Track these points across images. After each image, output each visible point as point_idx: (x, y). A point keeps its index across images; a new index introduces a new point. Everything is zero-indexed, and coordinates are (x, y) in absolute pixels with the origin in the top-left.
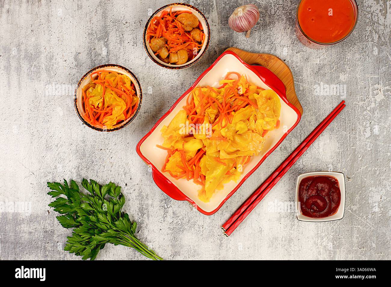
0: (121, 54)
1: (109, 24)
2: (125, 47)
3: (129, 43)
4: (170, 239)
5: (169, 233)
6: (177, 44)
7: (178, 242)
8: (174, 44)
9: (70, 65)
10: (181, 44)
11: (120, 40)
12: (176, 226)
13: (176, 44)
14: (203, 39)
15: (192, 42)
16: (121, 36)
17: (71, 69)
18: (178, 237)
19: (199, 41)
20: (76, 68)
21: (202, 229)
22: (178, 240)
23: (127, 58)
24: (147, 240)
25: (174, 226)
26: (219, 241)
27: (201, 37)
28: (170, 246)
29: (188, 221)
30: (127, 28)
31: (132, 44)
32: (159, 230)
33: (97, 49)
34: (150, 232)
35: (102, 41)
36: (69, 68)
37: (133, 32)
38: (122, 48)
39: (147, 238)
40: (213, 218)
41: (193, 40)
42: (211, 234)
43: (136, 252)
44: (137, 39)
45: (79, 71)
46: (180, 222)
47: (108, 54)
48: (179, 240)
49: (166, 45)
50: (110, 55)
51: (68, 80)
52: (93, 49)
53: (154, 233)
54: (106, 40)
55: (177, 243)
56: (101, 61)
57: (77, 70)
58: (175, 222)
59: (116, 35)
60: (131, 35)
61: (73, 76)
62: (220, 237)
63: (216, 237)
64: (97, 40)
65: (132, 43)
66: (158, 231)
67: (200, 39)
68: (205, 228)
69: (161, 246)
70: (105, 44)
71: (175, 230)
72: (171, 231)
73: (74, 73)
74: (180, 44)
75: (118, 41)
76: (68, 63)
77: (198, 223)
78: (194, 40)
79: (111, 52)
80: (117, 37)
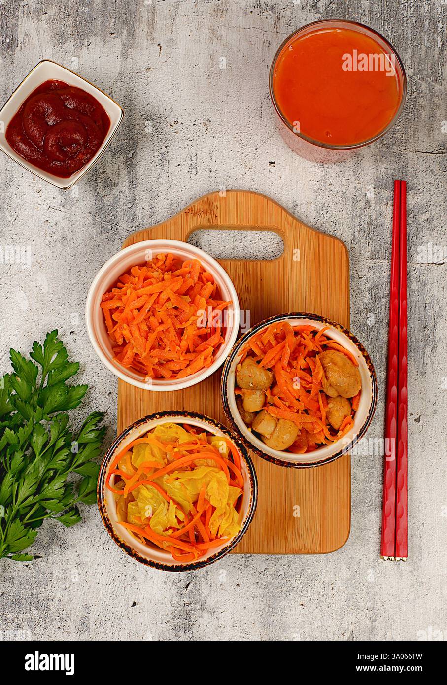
0: (162, 188)
1: (137, 122)
2: (170, 175)
3: (179, 165)
4: (258, 608)
5: (256, 594)
6: (289, 407)
7: (277, 617)
8: (285, 403)
9: (49, 202)
10: (297, 412)
11: (160, 158)
12: (273, 581)
13: (287, 404)
14: (346, 430)
15: (319, 422)
16: (164, 150)
17: (50, 209)
18: (276, 604)
19: (336, 427)
20: (62, 209)
21: (330, 593)
22: (277, 613)
23: (176, 199)
24: (207, 606)
25: (269, 580)
26: (368, 622)
27: (344, 424)
28: (258, 625)
29: (299, 570)
30: (176, 133)
31: (187, 168)
32: (235, 585)
33: (109, 173)
34: (214, 588)
35: (121, 157)
36: (46, 208)
37: (190, 143)
38: (164, 175)
39: (207, 601)
40: (356, 568)
41: (324, 418)
42: (351, 605)
43: (180, 632)
44: (198, 160)
45: (68, 216)
46: (282, 572)
47: (134, 186)
48: (280, 613)
49: (268, 393)
50: (139, 188)
51: (42, 233)
52: (100, 171)
53: (223, 591)
54: (130, 156)
55: (273, 618)
56: (117, 199)
57: (63, 214)
58: (271, 570)
59: (152, 146)
60: (186, 150)
61: (54, 226)
62: (371, 612)
63: (362, 613)
64: (110, 153)
65: (188, 166)
66: (233, 588)
67: (339, 424)
68: (338, 590)
69: (239, 624)
70: (128, 163)
71: (271, 590)
72: (261, 591)
73: (56, 219)
74: (295, 411)
75: (156, 159)
76: (44, 197)
77: (322, 577)
78: (327, 418)
79: (140, 181)
80: (153, 150)
